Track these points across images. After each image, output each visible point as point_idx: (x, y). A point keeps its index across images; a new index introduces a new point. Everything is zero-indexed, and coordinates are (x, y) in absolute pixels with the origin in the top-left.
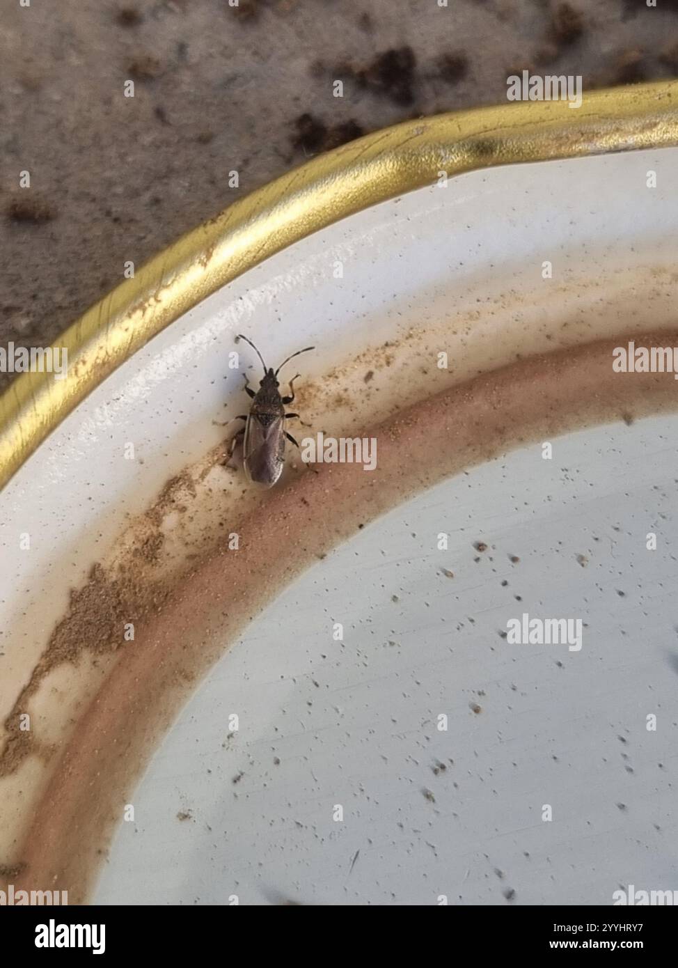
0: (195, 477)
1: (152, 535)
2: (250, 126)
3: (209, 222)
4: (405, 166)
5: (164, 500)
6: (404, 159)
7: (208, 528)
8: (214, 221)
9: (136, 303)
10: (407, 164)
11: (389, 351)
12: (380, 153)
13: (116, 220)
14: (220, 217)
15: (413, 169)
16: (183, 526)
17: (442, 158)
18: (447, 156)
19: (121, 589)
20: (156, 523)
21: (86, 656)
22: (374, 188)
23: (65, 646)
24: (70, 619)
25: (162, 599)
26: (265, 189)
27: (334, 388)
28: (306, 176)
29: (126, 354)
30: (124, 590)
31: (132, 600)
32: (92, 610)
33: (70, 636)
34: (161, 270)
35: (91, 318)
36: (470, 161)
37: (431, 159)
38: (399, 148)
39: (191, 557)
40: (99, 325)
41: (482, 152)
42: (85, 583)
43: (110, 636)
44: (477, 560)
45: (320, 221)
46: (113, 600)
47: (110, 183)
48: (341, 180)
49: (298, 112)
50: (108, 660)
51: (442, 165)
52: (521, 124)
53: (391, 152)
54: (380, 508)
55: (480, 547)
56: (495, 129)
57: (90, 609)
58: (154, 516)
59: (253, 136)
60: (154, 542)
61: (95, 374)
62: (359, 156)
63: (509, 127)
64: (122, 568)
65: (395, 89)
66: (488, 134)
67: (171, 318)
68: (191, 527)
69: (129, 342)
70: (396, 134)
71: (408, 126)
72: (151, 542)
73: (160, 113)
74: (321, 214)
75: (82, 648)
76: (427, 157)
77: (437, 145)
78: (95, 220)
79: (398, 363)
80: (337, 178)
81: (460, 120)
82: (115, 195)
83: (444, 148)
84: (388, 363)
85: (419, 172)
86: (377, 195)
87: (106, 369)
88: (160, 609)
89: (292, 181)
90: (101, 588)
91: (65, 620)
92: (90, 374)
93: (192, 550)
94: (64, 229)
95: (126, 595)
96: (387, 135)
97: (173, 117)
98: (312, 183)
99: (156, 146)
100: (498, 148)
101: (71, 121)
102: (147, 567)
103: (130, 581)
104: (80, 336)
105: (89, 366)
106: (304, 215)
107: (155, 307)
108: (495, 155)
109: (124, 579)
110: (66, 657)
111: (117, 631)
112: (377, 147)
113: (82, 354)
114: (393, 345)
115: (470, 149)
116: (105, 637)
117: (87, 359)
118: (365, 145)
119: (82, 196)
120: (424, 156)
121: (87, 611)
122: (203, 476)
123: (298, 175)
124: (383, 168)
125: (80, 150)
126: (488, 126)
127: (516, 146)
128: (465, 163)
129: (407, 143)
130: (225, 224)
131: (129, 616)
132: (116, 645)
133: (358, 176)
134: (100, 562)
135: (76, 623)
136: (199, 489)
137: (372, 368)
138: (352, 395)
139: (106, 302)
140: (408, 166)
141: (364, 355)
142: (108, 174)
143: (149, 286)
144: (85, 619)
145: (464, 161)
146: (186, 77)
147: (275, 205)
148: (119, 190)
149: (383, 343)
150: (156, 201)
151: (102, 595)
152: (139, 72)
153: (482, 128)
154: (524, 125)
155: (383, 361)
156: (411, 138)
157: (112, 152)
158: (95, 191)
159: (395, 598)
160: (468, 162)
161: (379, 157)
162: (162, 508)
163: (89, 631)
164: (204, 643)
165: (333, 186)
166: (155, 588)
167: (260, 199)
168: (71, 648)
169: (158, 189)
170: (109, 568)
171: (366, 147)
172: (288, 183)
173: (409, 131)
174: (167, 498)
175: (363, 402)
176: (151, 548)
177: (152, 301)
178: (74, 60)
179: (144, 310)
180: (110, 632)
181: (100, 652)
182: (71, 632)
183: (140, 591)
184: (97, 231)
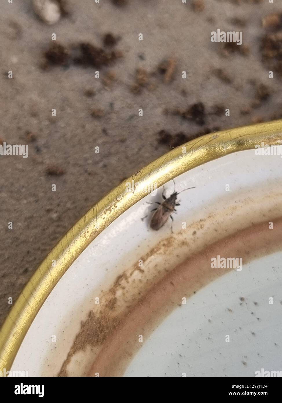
0: (128, 275)
1: (112, 299)
2: (140, 135)
3: (134, 175)
4: (209, 151)
5: (117, 284)
6: (209, 148)
7: (134, 295)
8: (136, 175)
9: (107, 208)
10: (210, 150)
11: (202, 223)
12: (200, 146)
13: (90, 174)
14: (138, 173)
15: (213, 152)
16: (124, 295)
17: (224, 147)
18: (226, 147)
19: (101, 320)
20: (114, 294)
21: (88, 348)
22: (198, 160)
23: (80, 343)
24: (81, 333)
25: (117, 324)
26: (155, 162)
27: (181, 238)
28: (171, 156)
29: (103, 228)
30: (103, 320)
31: (105, 324)
32: (90, 329)
33: (82, 339)
34: (116, 195)
35: (90, 214)
36: (235, 148)
37: (220, 148)
38: (207, 144)
39: (128, 307)
40: (93, 217)
41: (239, 145)
42: (87, 318)
43: (98, 339)
44: (241, 304)
45: (177, 173)
46: (98, 325)
47: (86, 159)
48: (185, 157)
49: (159, 129)
50: (97, 349)
51: (224, 150)
52: (254, 133)
53: (204, 146)
54: (202, 285)
55: (242, 299)
56: (244, 136)
57: (89, 328)
58: (113, 291)
59: (142, 139)
60: (113, 301)
61: (92, 236)
62: (191, 148)
63: (250, 135)
64: (101, 312)
65: (197, 119)
66: (241, 138)
67: (120, 213)
68: (127, 295)
69: (105, 223)
70: (205, 138)
71: (210, 135)
72: (112, 301)
73: (104, 131)
74: (177, 171)
75: (87, 344)
76: (218, 148)
77: (222, 142)
78: (81, 174)
79: (205, 228)
80: (183, 157)
81: (230, 132)
82: (88, 164)
83: (224, 144)
84: (201, 228)
85: (215, 153)
86: (199, 163)
87: (96, 234)
88: (117, 328)
89: (166, 158)
90: (93, 320)
91: (79, 333)
92: (90, 236)
93: (128, 304)
94: (69, 178)
95: (103, 323)
96: (202, 139)
97: (110, 132)
98: (174, 158)
99: (104, 144)
100: (246, 143)
101: (69, 135)
102: (111, 311)
103: (104, 317)
104: (86, 221)
105: (90, 233)
106: (171, 171)
107: (115, 209)
108: (244, 146)
109: (102, 316)
110: (80, 348)
111: (100, 337)
112: (198, 144)
113: (87, 228)
114: (203, 220)
115: (235, 144)
116: (96, 339)
117: (89, 230)
118: (194, 143)
119: (75, 165)
120: (217, 147)
121: (88, 329)
122: (131, 274)
123: (168, 155)
124: (201, 152)
125: (74, 146)
126: (241, 134)
127: (252, 142)
128: (233, 149)
129: (210, 142)
130: (140, 176)
131: (105, 331)
132: (100, 343)
133: (191, 155)
134: (92, 309)
135: (84, 335)
136: (130, 280)
137: (195, 230)
138: (188, 241)
139: (95, 208)
140: (210, 151)
141: (192, 225)
142: (85, 156)
143: (112, 201)
144: (87, 332)
145: (232, 148)
146: (114, 116)
147: (160, 168)
148: (90, 162)
149: (199, 220)
150: (105, 166)
151: (93, 323)
152: (95, 115)
153: (239, 135)
154: (255, 134)
155: (199, 227)
156: (211, 140)
157: (86, 147)
158: (81, 162)
159: (209, 321)
160: (234, 149)
161: (199, 148)
162: (116, 287)
163: (89, 337)
164: (135, 341)
165: (182, 159)
166: (114, 320)
167: (154, 166)
168: (83, 344)
169: (105, 161)
170: (96, 312)
171: (194, 144)
172: (164, 159)
173: (210, 137)
174: (117, 283)
175: (192, 243)
176: (112, 304)
177: (113, 207)
178: (69, 110)
179: (110, 210)
180: (97, 337)
181: (94, 345)
182: (82, 338)
183: (109, 321)
184: (82, 178)
